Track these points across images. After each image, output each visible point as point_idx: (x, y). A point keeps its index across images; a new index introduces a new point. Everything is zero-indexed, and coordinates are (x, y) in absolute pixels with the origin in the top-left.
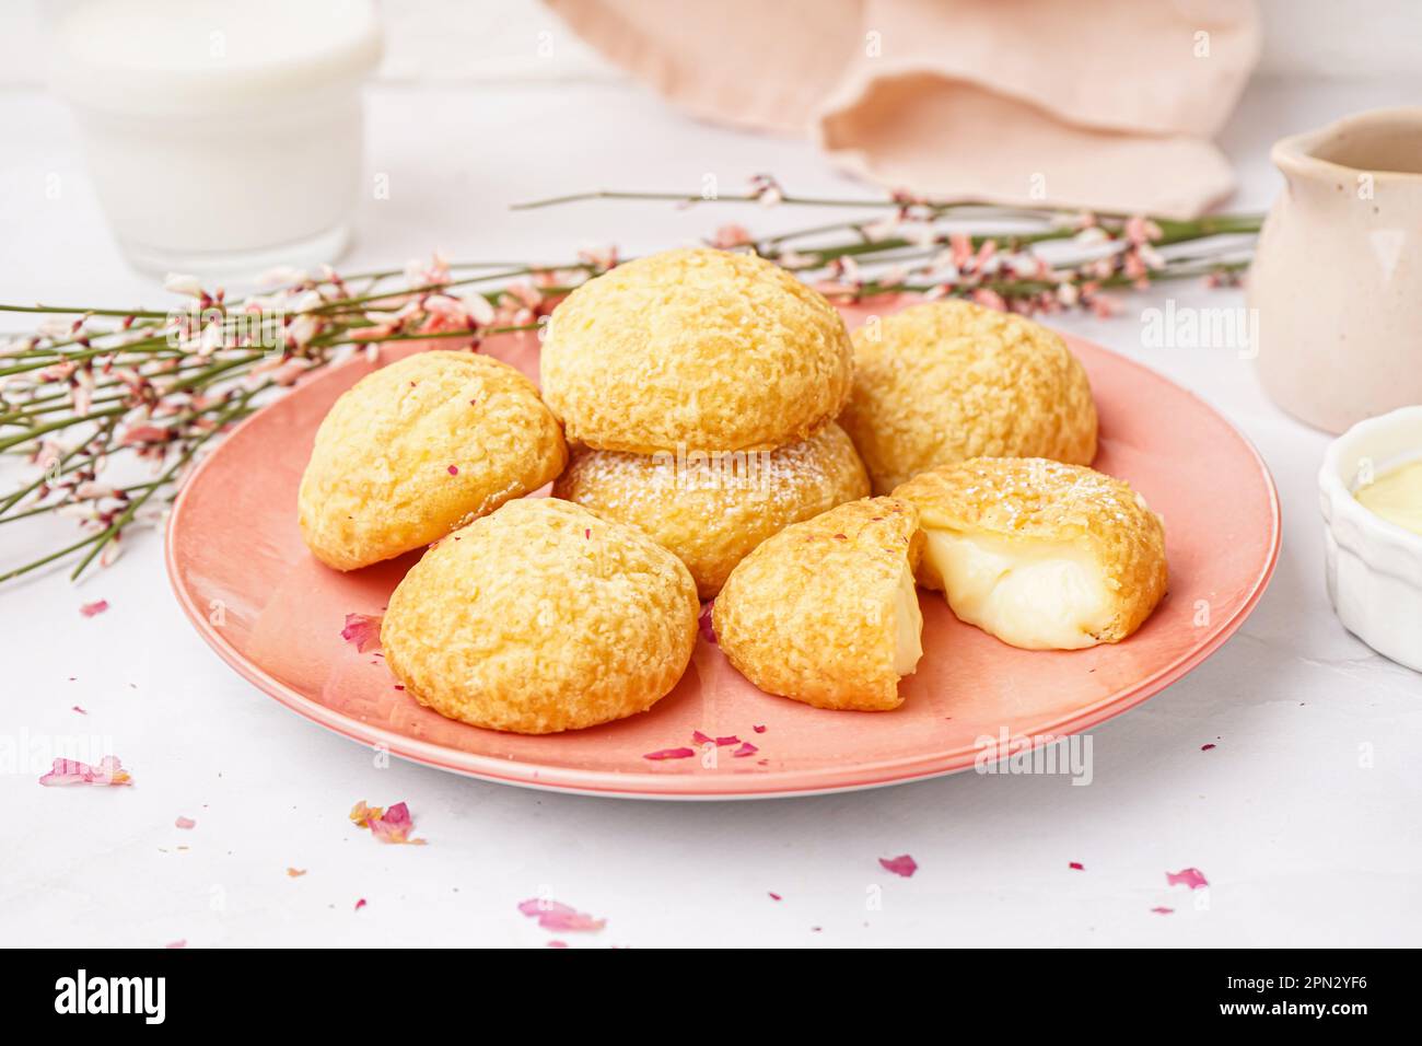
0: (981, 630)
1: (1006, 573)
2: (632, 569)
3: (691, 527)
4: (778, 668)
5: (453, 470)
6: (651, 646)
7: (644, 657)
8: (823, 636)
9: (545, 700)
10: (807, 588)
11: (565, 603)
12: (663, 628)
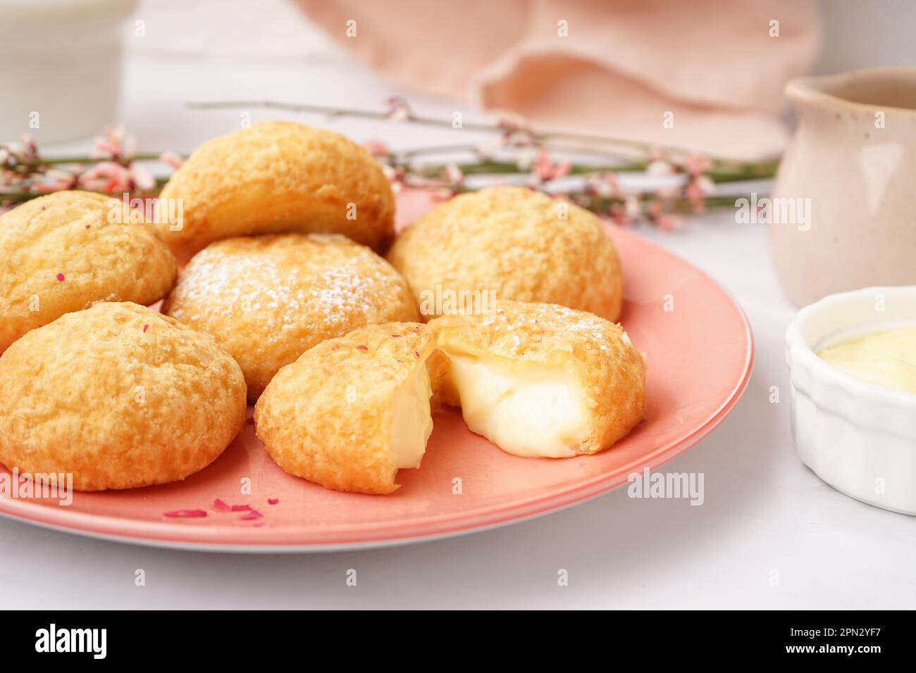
0: (487, 440)
1: (509, 393)
2: (182, 362)
3: (254, 338)
4: (294, 451)
5: (61, 277)
6: (186, 424)
7: (178, 433)
8: (331, 425)
9: (86, 461)
10: (324, 385)
11: (112, 381)
12: (201, 410)
